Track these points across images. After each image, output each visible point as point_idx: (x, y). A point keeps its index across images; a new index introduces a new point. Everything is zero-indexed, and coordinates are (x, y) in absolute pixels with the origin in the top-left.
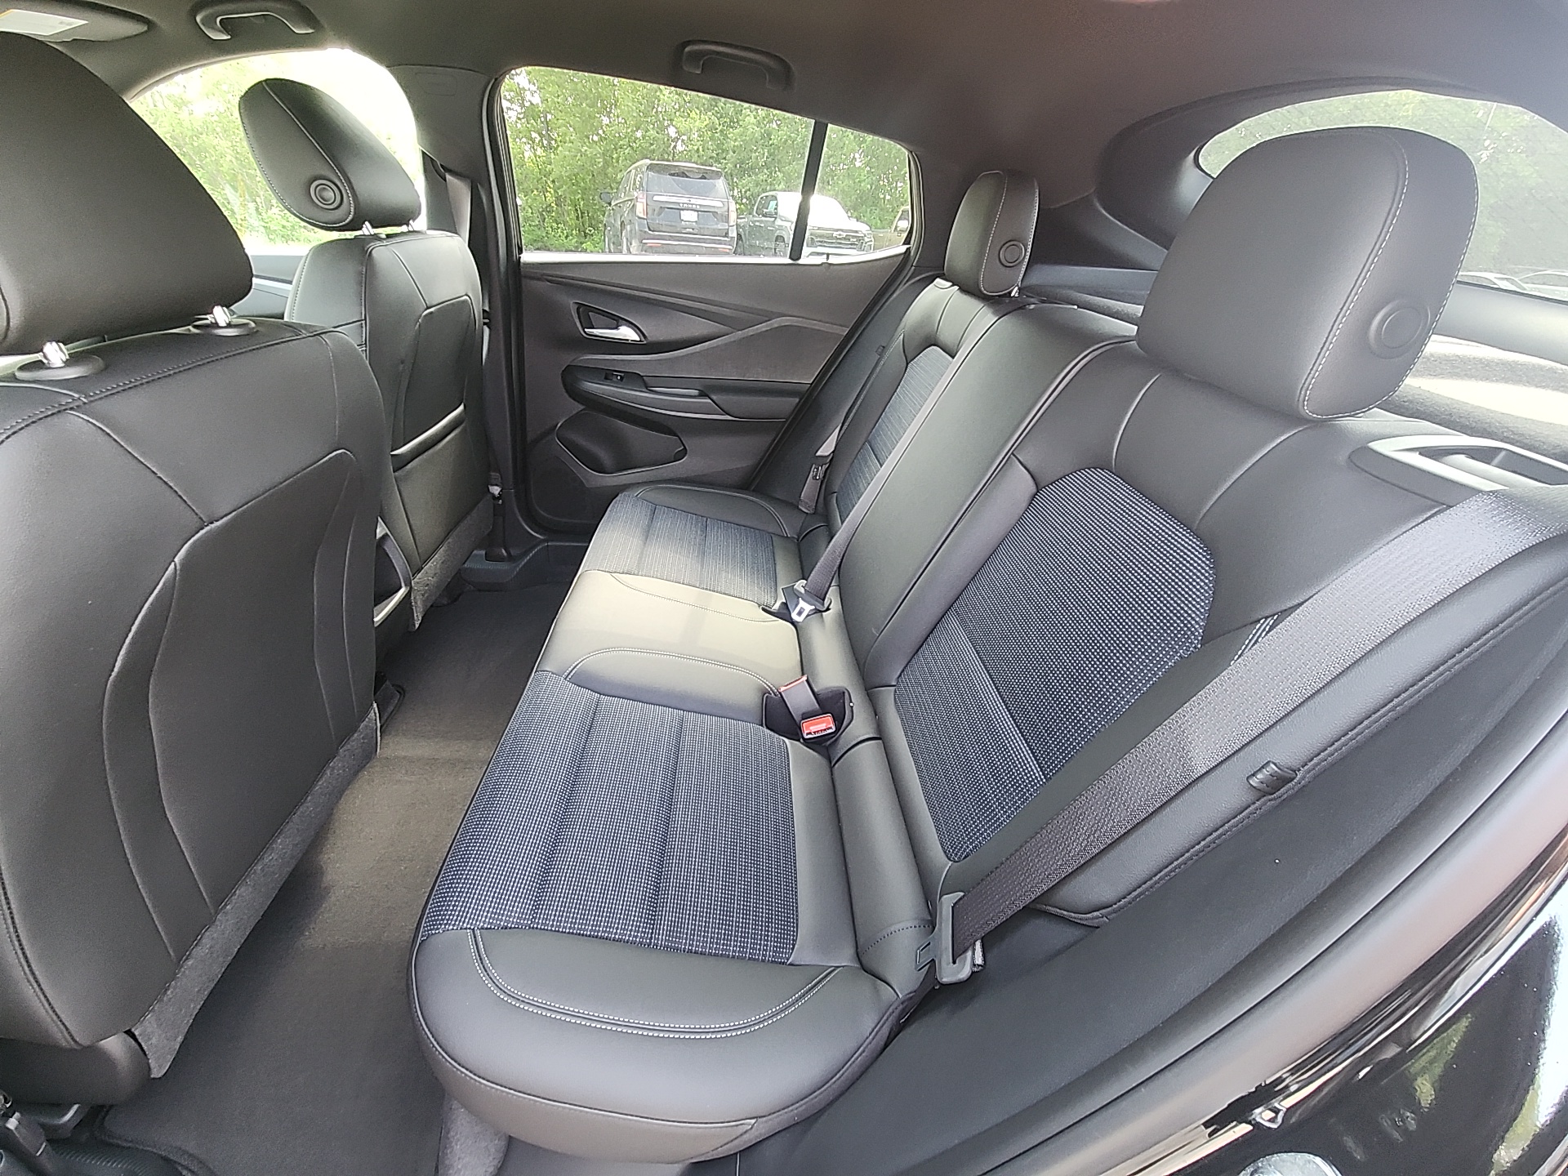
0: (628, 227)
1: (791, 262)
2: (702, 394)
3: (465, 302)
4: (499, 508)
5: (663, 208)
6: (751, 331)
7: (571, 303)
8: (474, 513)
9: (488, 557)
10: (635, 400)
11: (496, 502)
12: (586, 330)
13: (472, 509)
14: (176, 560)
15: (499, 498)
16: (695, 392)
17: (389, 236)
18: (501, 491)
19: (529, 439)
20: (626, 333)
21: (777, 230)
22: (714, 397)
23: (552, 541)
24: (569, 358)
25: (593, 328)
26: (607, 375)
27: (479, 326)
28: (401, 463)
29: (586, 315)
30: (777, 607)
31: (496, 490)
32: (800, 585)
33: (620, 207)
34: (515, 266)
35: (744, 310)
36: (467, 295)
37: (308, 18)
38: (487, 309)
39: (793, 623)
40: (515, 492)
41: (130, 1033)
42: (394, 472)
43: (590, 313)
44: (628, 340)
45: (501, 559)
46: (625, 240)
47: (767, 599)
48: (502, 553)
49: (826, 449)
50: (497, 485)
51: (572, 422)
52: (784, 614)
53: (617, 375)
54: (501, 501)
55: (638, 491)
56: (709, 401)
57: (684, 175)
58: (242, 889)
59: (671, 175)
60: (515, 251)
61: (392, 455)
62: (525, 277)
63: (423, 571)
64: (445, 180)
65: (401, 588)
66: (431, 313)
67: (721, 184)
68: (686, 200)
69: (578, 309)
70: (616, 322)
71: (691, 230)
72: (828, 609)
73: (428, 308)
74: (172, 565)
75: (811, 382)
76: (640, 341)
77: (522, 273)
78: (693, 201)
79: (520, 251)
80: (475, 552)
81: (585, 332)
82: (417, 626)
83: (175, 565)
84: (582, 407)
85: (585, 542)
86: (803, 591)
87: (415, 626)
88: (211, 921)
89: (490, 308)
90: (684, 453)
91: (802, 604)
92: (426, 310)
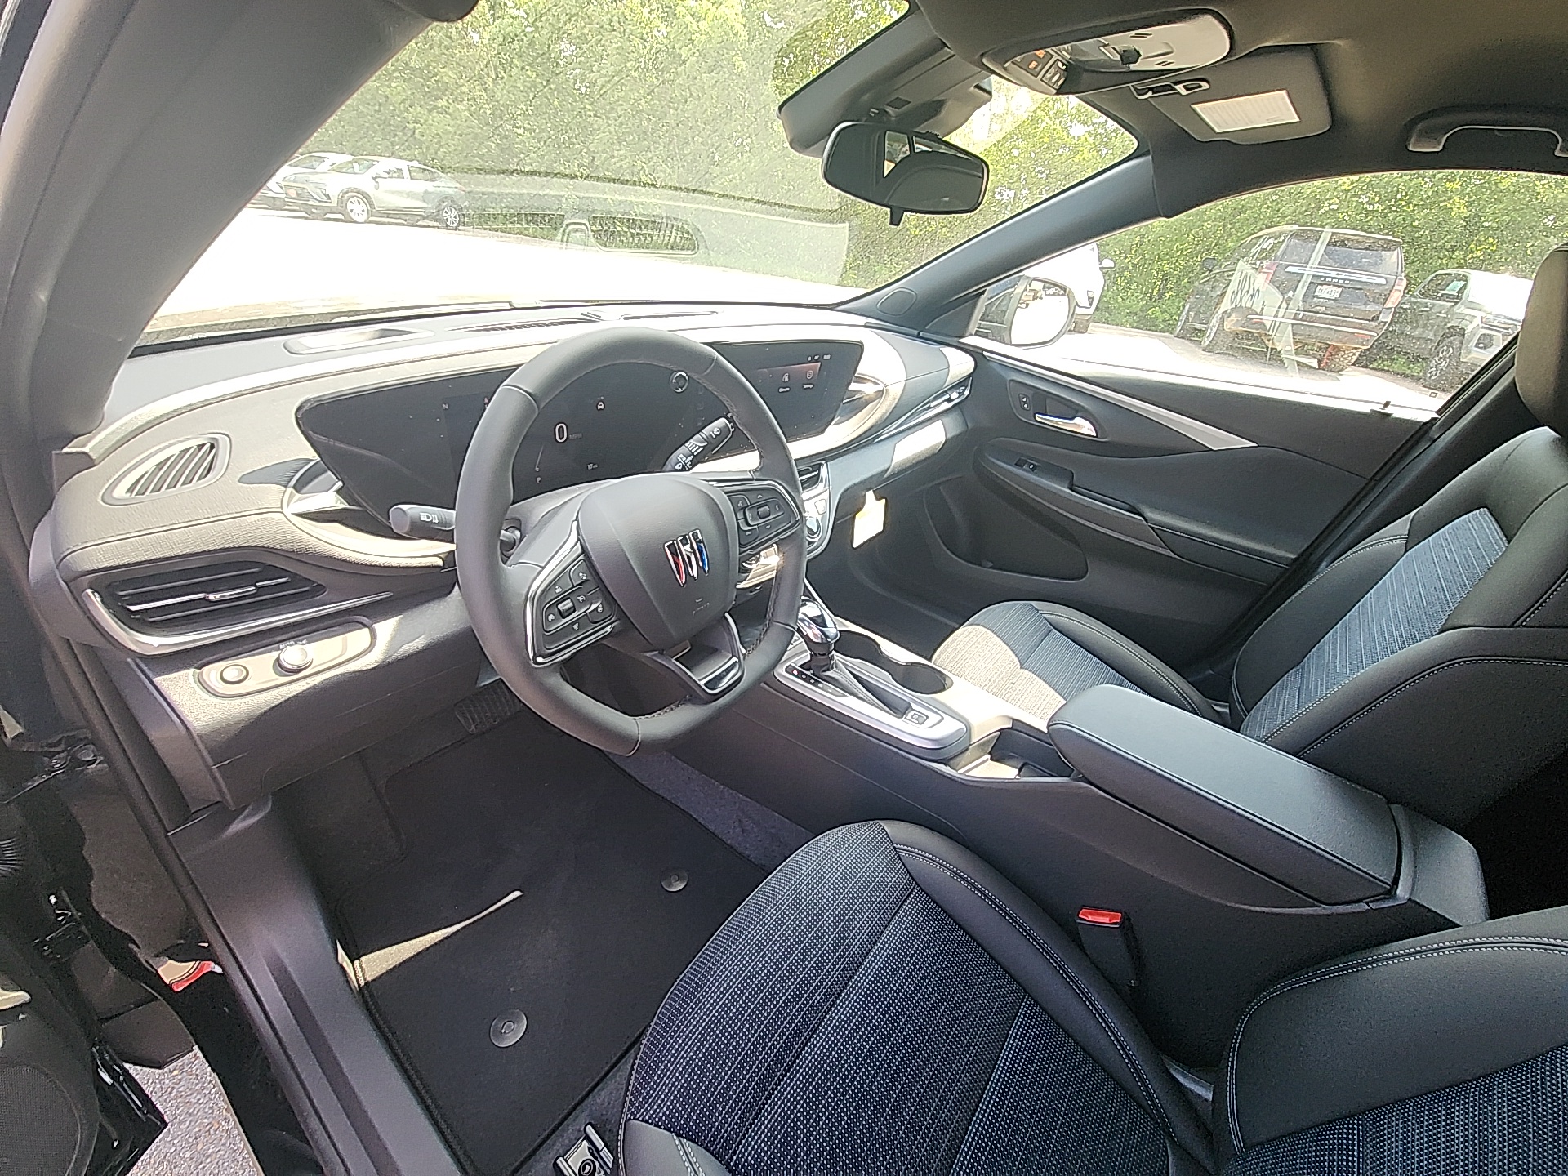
67: (1393, 258)
68: (1332, 274)
78: (1343, 275)
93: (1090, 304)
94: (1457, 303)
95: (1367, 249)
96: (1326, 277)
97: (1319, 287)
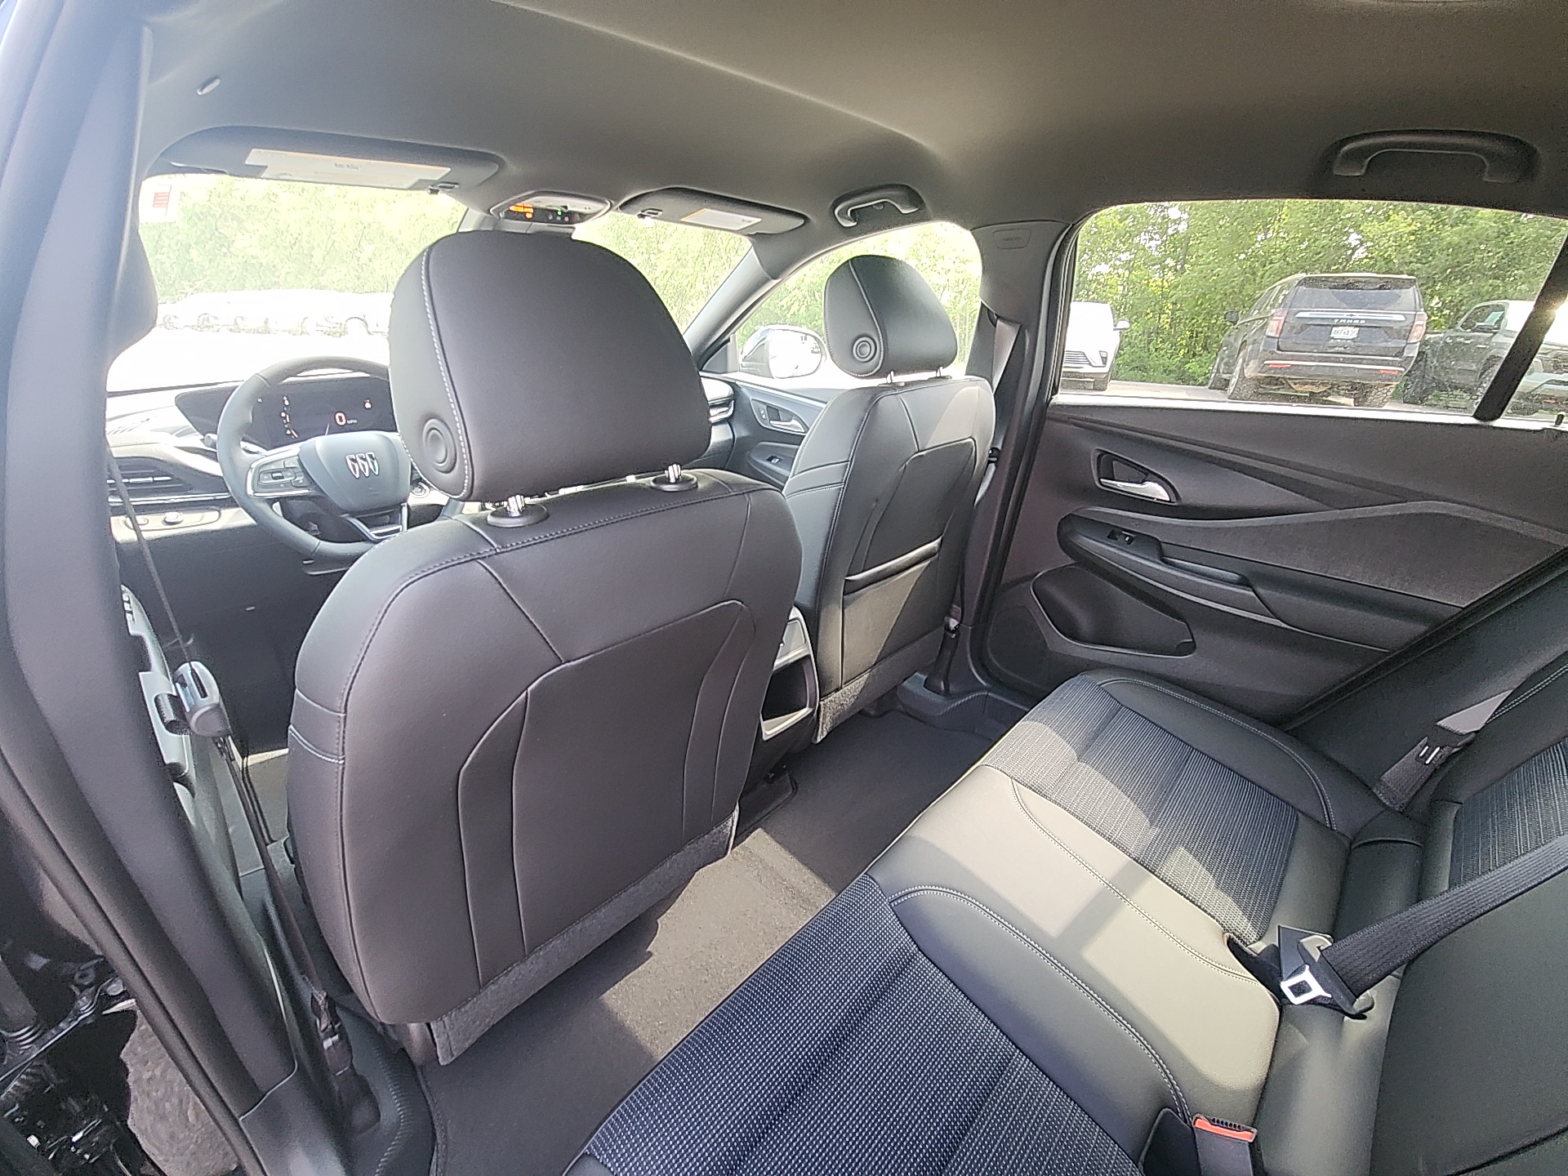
0: (1250, 348)
1: (1474, 421)
2: (1244, 582)
3: (969, 443)
4: (949, 641)
5: (1305, 325)
6: (1358, 513)
7: (1093, 448)
8: (917, 644)
9: (927, 685)
10: (1140, 570)
11: (949, 634)
12: (1102, 480)
13: (913, 642)
14: (529, 689)
15: (953, 632)
16: (1235, 577)
17: (907, 384)
18: (958, 625)
19: (1003, 581)
20: (1155, 490)
21: (1493, 348)
22: (1261, 591)
23: (995, 693)
24: (1072, 507)
25: (1113, 480)
26: (1113, 533)
27: (981, 463)
28: (851, 589)
29: (1107, 464)
30: (1259, 947)
31: (953, 623)
32: (1316, 943)
33: (1247, 326)
34: (1043, 408)
35: (1354, 482)
36: (970, 437)
37: (915, 199)
38: (999, 447)
39: (1279, 996)
40: (972, 630)
41: (428, 1025)
42: (844, 594)
43: (1114, 462)
44: (1153, 498)
45: (937, 691)
46: (1241, 361)
47: (1244, 926)
48: (940, 685)
49: (1467, 720)
50: (955, 618)
51: (1057, 574)
52: (1266, 970)
53: (1127, 536)
54: (954, 635)
55: (1105, 680)
56: (1252, 594)
57: (1348, 286)
58: (559, 942)
59: (1330, 288)
60: (1048, 393)
61: (847, 580)
62: (1052, 419)
63: (841, 691)
64: (995, 326)
65: (805, 707)
66: (922, 456)
67: (1410, 295)
68: (1345, 315)
69: (1099, 457)
70: (1145, 475)
71: (1342, 349)
72: (1360, 1016)
73: (919, 451)
74: (524, 694)
75: (1464, 606)
76: (1170, 501)
77: (1047, 415)
78: (1357, 316)
79: (1055, 391)
80: (916, 674)
81: (1100, 482)
82: (819, 740)
83: (527, 693)
84: (1071, 561)
85: (1027, 706)
86: (1316, 956)
87: (816, 739)
88: (523, 959)
89: (1003, 447)
90: (1190, 648)
91: (1307, 976)
92: (916, 453)
93: (1105, 363)
94: (1495, 333)
95: (1380, 288)
96: (1340, 319)
97: (1334, 329)
